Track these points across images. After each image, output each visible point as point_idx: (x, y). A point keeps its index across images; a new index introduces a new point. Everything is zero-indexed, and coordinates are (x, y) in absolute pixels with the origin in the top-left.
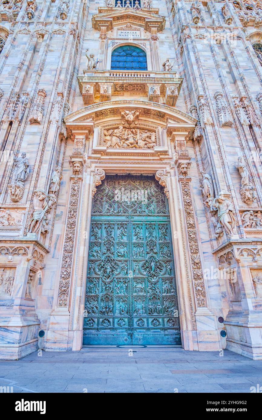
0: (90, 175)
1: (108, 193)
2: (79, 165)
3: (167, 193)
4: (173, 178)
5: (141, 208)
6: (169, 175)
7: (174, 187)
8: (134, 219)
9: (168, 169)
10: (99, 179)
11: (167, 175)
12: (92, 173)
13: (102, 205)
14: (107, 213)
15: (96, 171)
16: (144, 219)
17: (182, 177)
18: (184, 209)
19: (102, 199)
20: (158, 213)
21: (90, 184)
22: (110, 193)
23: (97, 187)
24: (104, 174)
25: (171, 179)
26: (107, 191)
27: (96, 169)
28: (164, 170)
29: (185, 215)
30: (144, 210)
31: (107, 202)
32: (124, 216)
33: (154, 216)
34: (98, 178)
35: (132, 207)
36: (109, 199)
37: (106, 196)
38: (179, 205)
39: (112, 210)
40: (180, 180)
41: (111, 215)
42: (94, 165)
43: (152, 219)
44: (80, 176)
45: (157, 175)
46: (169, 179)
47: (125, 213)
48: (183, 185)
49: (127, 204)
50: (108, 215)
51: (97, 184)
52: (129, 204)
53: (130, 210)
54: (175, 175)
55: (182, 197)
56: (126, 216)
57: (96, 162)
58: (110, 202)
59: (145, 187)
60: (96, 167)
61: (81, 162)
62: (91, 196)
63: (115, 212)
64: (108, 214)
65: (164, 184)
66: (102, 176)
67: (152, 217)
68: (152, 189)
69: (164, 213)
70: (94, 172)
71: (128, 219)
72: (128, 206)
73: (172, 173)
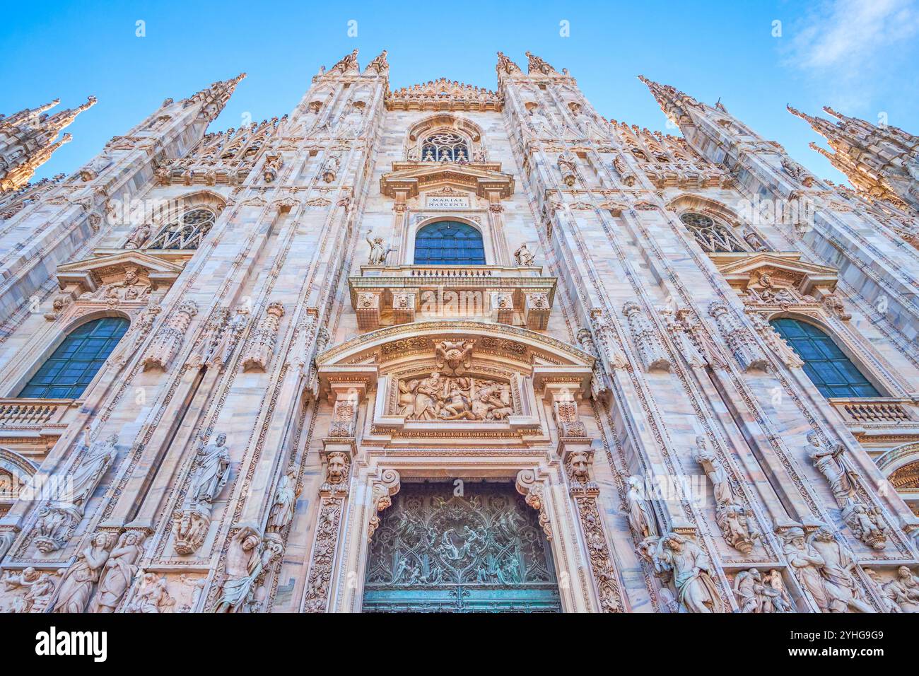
0: (367, 484)
1: (406, 528)
2: (340, 460)
3: (546, 526)
4: (556, 488)
5: (486, 566)
6: (546, 480)
7: (561, 510)
8: (472, 597)
9: (544, 466)
10: (386, 493)
11: (542, 481)
12: (371, 480)
13: (391, 560)
14: (404, 581)
15: (380, 474)
16: (495, 596)
17: (577, 485)
18: (591, 567)
19: (391, 543)
20: (529, 579)
21: (364, 507)
22: (411, 528)
23: (380, 514)
24: (397, 482)
25: (552, 491)
26: (403, 522)
27: (381, 468)
28: (535, 468)
29: (595, 585)
30: (493, 572)
31: (403, 551)
32: (444, 588)
33: (519, 588)
34: (384, 490)
35: (464, 565)
36: (409, 543)
37: (402, 536)
38: (577, 556)
39: (416, 573)
40: (574, 493)
41: (412, 588)
42: (374, 460)
43: (515, 597)
44: (342, 487)
45: (520, 482)
46: (547, 490)
47: (447, 580)
48: (582, 506)
49: (453, 555)
50: (406, 588)
51: (381, 505)
52: (456, 557)
53: (460, 573)
54: (561, 481)
55: (584, 536)
56: (451, 588)
57: (381, 454)
58: (410, 550)
59: (494, 512)
60: (380, 464)
61: (346, 452)
62: (366, 537)
63: (424, 578)
64: (407, 584)
65: (537, 503)
66: (392, 485)
67: (515, 592)
68: (510, 516)
69: (545, 579)
70: (375, 476)
71: (455, 597)
72: (454, 563)
73: (555, 477)
